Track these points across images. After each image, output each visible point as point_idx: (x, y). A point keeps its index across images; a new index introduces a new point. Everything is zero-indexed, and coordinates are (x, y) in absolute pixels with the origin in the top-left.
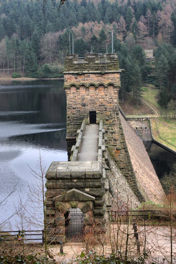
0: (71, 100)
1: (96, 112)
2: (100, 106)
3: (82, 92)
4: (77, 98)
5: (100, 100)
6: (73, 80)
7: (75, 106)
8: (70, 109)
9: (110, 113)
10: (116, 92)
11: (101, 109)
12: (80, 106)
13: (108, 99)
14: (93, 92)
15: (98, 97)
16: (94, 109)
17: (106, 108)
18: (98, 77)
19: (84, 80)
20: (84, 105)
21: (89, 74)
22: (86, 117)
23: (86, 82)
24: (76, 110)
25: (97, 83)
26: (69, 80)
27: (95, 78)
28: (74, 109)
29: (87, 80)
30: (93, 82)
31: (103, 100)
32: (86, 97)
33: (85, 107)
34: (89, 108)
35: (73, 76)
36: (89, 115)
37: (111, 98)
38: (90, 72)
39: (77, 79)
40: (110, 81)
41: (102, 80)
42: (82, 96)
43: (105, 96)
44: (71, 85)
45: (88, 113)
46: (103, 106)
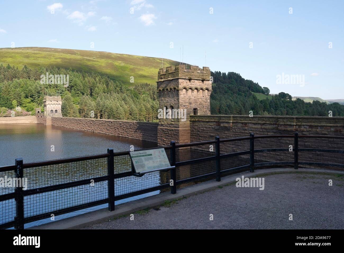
0: (182, 99)
1: (197, 109)
2: (200, 104)
3: (189, 94)
4: (186, 98)
5: (200, 100)
6: (184, 84)
7: (184, 104)
8: (181, 106)
9: (205, 110)
10: (209, 94)
11: (200, 107)
12: (188, 104)
13: (204, 100)
14: (196, 94)
15: (199, 97)
16: (196, 107)
17: (203, 106)
18: (200, 82)
19: (192, 85)
20: (190, 103)
21: (194, 80)
22: (191, 112)
23: (192, 86)
24: (185, 107)
25: (199, 87)
26: (182, 84)
27: (198, 84)
28: (184, 106)
29: (193, 84)
30: (196, 86)
31: (201, 100)
32: (192, 97)
33: (191, 105)
34: (193, 106)
35: (185, 81)
36: (193, 111)
37: (206, 99)
38: (195, 78)
39: (187, 84)
40: (206, 86)
41: (202, 85)
42: (189, 97)
43: (203, 97)
44: (183, 88)
45: (193, 109)
46: (202, 104)
